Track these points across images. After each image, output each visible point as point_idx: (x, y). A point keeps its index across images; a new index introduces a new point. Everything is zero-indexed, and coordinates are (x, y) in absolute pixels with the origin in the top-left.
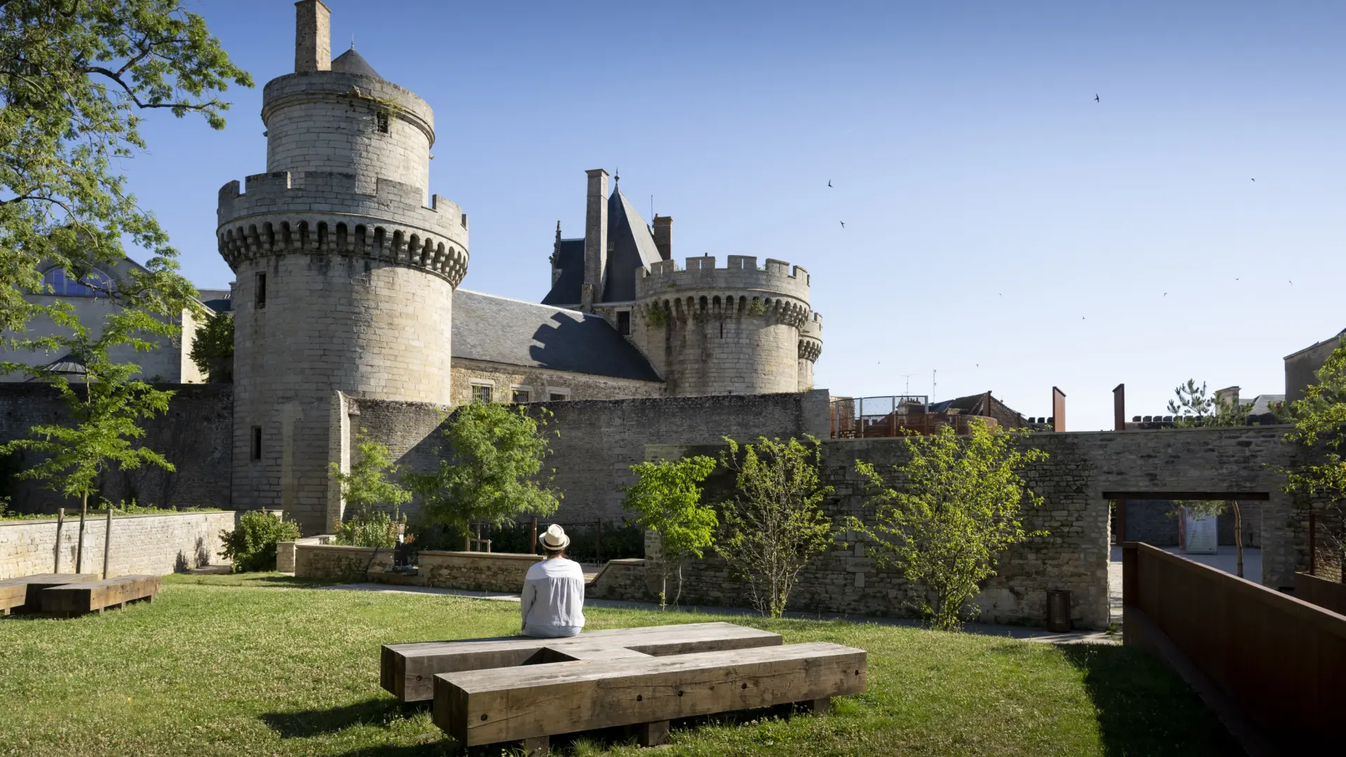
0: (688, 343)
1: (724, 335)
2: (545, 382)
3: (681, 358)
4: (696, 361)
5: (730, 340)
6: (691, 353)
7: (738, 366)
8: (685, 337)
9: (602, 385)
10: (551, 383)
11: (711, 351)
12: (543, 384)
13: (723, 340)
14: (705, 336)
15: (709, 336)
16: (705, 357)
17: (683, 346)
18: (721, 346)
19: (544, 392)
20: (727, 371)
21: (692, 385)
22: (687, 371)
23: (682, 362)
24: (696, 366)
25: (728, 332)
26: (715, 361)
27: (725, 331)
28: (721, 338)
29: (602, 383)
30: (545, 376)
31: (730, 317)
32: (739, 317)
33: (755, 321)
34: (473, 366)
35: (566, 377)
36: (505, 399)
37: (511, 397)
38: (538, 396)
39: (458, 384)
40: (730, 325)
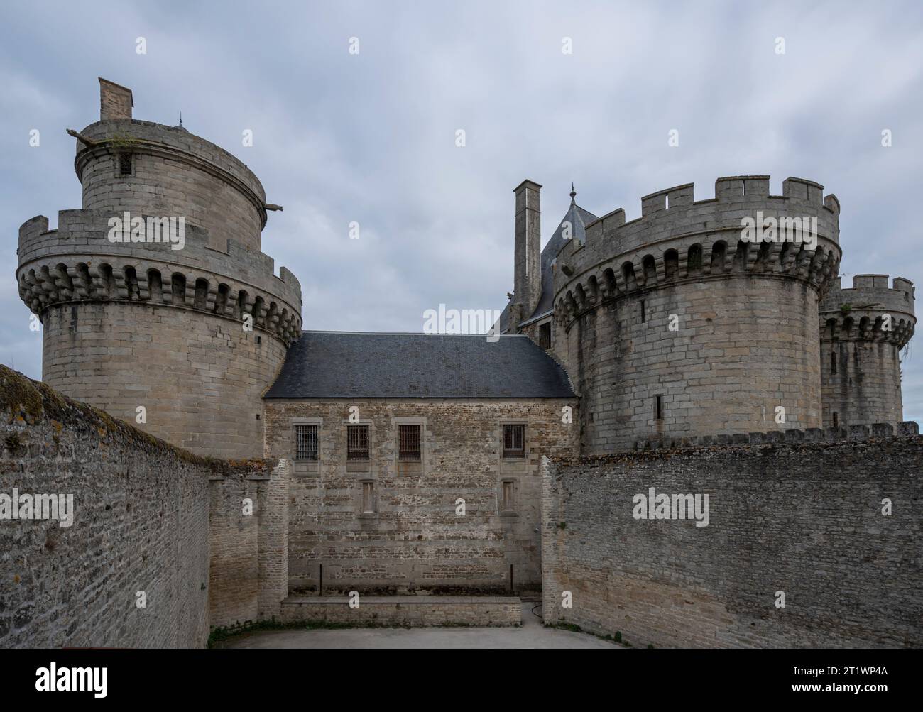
0: (599, 340)
1: (647, 318)
2: (390, 414)
3: (592, 361)
4: (609, 362)
5: (654, 323)
6: (603, 352)
7: (670, 357)
8: (594, 333)
9: (475, 409)
10: (398, 413)
11: (628, 344)
12: (387, 416)
13: (645, 325)
14: (618, 325)
15: (624, 324)
16: (620, 353)
17: (594, 346)
18: (641, 334)
19: (388, 425)
20: (654, 367)
21: (605, 394)
22: (599, 378)
23: (593, 367)
24: (609, 369)
25: (652, 312)
26: (635, 356)
27: (648, 311)
28: (643, 321)
29: (473, 406)
30: (390, 407)
31: (656, 289)
32: (671, 286)
33: (702, 286)
34: (295, 405)
35: (420, 404)
36: (337, 436)
37: (345, 434)
38: (381, 429)
39: (277, 425)
40: (657, 301)
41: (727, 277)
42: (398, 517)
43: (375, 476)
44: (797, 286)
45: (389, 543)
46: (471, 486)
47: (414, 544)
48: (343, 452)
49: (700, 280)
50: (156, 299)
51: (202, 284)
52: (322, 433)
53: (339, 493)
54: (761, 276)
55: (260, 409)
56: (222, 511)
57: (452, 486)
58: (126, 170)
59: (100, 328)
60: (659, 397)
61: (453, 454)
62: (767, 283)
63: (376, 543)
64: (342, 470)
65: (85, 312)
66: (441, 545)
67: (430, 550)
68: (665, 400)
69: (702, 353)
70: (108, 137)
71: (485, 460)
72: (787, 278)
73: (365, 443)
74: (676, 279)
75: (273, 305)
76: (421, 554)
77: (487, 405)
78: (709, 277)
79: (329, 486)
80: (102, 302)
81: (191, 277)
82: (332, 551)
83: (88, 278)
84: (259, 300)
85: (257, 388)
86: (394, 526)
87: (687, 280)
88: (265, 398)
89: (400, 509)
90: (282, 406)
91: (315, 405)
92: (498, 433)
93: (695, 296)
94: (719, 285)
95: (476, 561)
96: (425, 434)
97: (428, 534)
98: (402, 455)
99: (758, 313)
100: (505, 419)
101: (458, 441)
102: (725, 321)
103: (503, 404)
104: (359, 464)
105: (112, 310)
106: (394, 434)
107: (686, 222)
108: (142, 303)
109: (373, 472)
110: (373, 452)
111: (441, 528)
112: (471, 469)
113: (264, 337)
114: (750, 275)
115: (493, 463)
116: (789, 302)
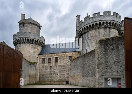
13: (85, 38)
18: (85, 40)
26: (84, 43)
29: (65, 54)
30: (54, 55)
31: (86, 32)
32: (88, 31)
33: (92, 31)
34: (42, 55)
35: (58, 54)
36: (47, 59)
37: (48, 59)
38: (53, 58)
39: (40, 59)
40: (87, 34)
41: (95, 29)
42: (54, 72)
43: (52, 65)
44: (108, 29)
45: (53, 75)
46: (64, 66)
47: (56, 75)
48: (48, 62)
49: (91, 30)
50: (26, 42)
51: (31, 39)
52: (45, 59)
53: (47, 68)
54: (101, 28)
55: (38, 56)
56: (31, 68)
57: (62, 66)
58: (23, 26)
59: (20, 47)
60: (87, 49)
61: (62, 61)
62: (102, 29)
63: (52, 75)
64: (48, 65)
65: (19, 45)
66: (60, 76)
67: (59, 76)
68: (87, 50)
69: (92, 42)
70: (22, 22)
71: (66, 62)
72: (105, 28)
73: (51, 60)
74: (88, 30)
75: (40, 41)
76: (57, 77)
77: (67, 53)
78: (93, 29)
79: (46, 67)
80: (20, 43)
81: (29, 39)
82: (46, 77)
83: (19, 40)
84: (38, 41)
85: (37, 53)
86: (54, 73)
87: (90, 30)
88: (39, 55)
89: (55, 70)
90: (40, 56)
91: (44, 55)
92: (68, 58)
93: (91, 33)
94: (94, 30)
95: (65, 78)
96: (58, 58)
97: (58, 74)
98: (55, 62)
99: (100, 34)
100: (69, 55)
101: (63, 59)
102: (95, 36)
103: (69, 53)
104: (50, 64)
105: (21, 44)
106: (54, 59)
107: (89, 21)
108: (24, 43)
109: (51, 65)
110: (51, 62)
111: (60, 73)
112: (64, 64)
113: (39, 46)
114: (99, 28)
115: (67, 63)
116: (106, 31)
